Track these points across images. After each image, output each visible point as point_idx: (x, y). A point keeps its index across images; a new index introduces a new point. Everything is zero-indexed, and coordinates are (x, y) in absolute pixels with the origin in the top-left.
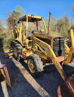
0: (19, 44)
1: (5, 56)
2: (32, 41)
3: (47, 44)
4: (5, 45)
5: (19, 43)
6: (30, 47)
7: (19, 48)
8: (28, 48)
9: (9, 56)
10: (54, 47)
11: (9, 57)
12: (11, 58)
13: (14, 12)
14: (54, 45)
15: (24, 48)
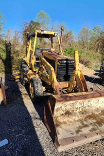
0: (26, 65)
1: (11, 78)
2: (39, 61)
3: (51, 66)
4: (14, 66)
5: (26, 63)
6: (37, 69)
7: (24, 69)
8: (34, 70)
9: (15, 79)
10: (57, 71)
11: (15, 81)
12: (17, 82)
13: (32, 22)
14: (58, 68)
15: (31, 70)
